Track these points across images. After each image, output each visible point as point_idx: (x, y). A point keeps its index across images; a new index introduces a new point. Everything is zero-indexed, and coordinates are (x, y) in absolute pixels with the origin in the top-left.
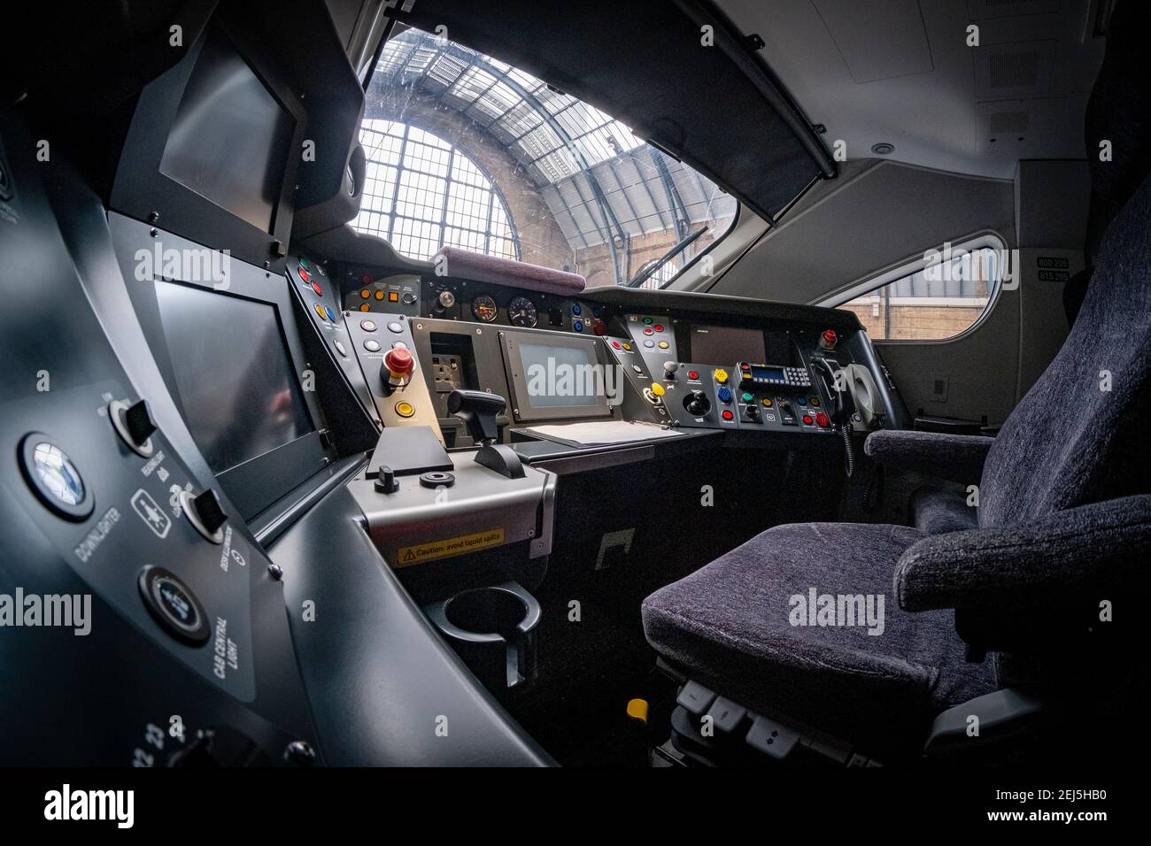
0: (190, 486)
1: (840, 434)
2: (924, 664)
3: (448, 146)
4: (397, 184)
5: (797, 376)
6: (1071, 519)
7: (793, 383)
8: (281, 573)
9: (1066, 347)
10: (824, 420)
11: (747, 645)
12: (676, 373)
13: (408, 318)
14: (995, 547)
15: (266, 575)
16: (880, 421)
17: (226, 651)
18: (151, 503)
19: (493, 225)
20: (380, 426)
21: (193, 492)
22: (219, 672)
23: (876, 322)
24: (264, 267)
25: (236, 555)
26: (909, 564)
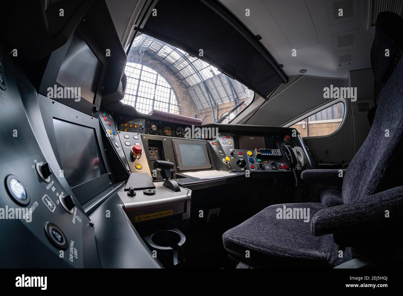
0: (62, 193)
1: (292, 171)
2: (325, 252)
3: (156, 73)
4: (139, 85)
5: (277, 152)
6: (373, 199)
7: (275, 155)
8: (94, 224)
9: (369, 135)
10: (286, 167)
11: (260, 249)
12: (234, 153)
13: (141, 134)
14: (346, 212)
15: (88, 225)
16: (306, 166)
17: (74, 252)
18: (49, 199)
19: (171, 100)
20: (130, 172)
21: (63, 195)
22: (71, 259)
23: (304, 130)
24: (91, 115)
25: (78, 218)
26: (316, 220)
